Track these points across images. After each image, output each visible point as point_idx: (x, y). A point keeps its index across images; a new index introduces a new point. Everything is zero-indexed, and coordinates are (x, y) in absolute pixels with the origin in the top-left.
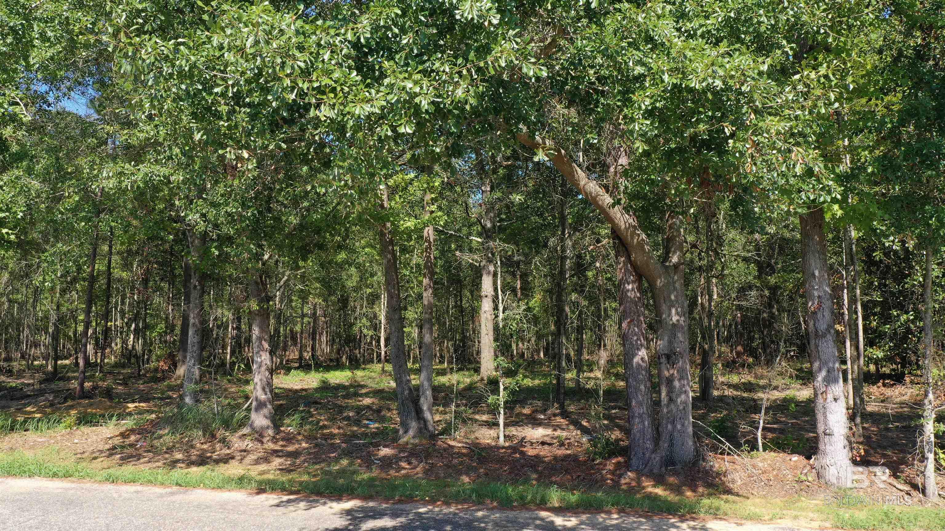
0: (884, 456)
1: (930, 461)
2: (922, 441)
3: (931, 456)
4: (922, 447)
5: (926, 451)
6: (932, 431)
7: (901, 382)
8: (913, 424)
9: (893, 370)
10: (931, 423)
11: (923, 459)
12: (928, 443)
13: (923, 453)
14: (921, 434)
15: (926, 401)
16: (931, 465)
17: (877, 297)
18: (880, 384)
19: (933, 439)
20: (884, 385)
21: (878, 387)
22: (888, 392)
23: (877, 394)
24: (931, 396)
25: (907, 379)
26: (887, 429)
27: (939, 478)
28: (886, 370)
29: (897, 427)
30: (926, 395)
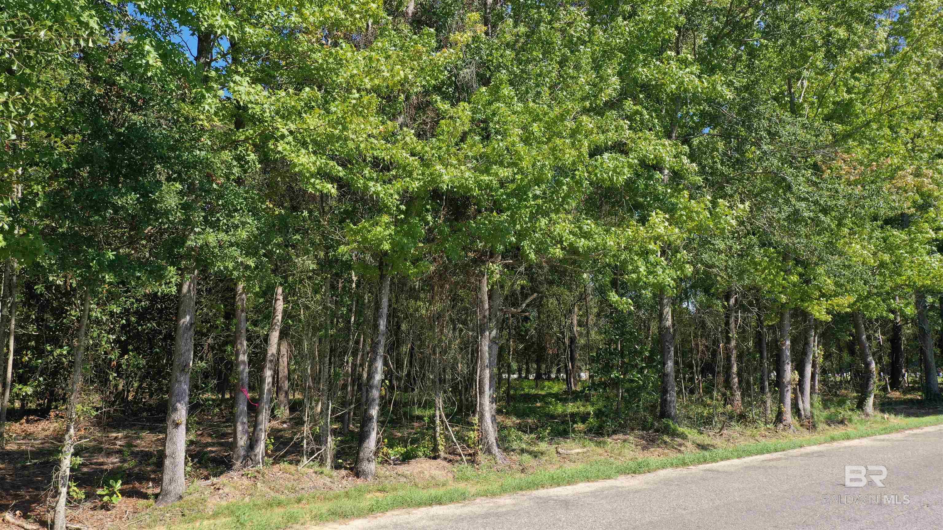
0: (16, 497)
1: (62, 495)
2: (57, 477)
3: (64, 490)
4: (57, 482)
5: (60, 486)
6: (69, 465)
7: (45, 417)
8: (51, 459)
9: (40, 405)
10: (69, 457)
11: (57, 493)
12: (62, 478)
13: (56, 488)
14: (57, 470)
15: (67, 437)
16: (63, 499)
17: (32, 329)
18: (23, 421)
19: (68, 473)
20: (28, 422)
21: (21, 424)
22: (31, 428)
23: (19, 431)
24: (72, 431)
25: (52, 414)
26: (25, 467)
27: (69, 511)
28: (33, 406)
29: (35, 464)
30: (68, 430)
